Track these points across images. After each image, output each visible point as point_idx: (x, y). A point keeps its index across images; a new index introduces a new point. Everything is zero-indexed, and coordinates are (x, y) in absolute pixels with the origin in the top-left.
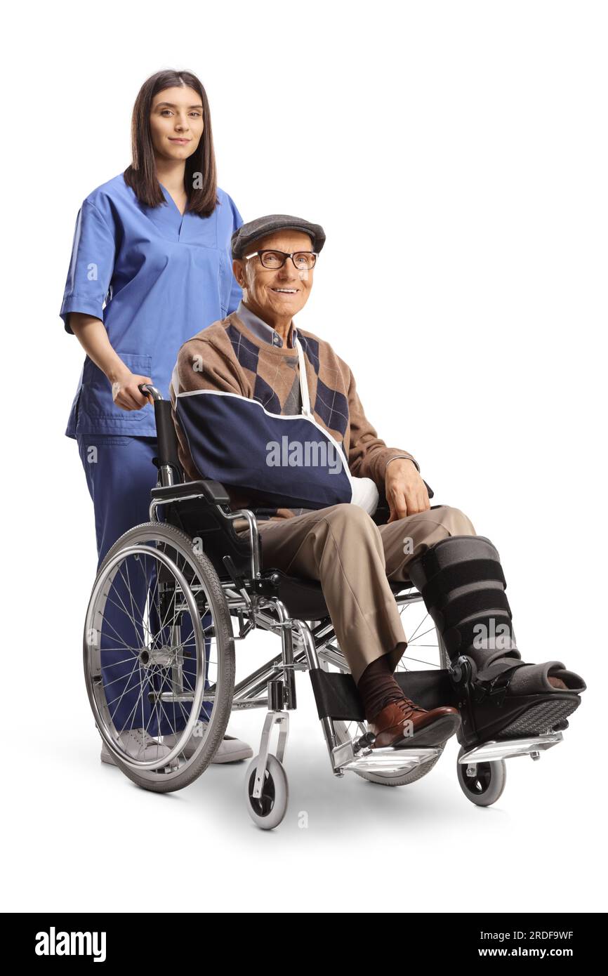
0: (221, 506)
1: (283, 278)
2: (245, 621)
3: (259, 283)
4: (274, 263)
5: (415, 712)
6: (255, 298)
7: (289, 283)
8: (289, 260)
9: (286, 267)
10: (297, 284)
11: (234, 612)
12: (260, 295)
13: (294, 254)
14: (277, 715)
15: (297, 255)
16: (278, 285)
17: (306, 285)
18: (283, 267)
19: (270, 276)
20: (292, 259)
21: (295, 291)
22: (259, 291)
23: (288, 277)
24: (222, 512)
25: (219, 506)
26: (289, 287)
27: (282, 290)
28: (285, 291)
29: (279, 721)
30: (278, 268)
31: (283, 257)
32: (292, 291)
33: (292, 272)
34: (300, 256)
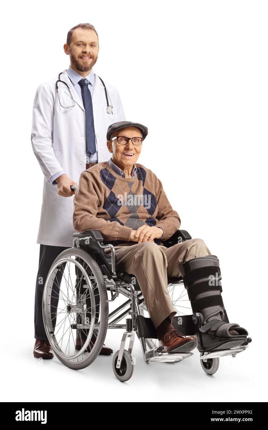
0: (100, 242)
1: (127, 149)
2: (114, 293)
3: (117, 151)
4: (124, 142)
5: (178, 338)
6: (116, 157)
7: (130, 151)
8: (130, 141)
9: (129, 143)
10: (134, 151)
11: (109, 289)
12: (118, 156)
13: (132, 138)
14: (129, 334)
15: (134, 139)
16: (125, 152)
17: (138, 152)
18: (127, 144)
19: (122, 148)
20: (132, 140)
21: (133, 155)
22: (117, 154)
23: (129, 148)
24: (100, 245)
25: (98, 242)
26: (130, 153)
27: (127, 154)
28: (128, 154)
29: (129, 336)
30: (125, 144)
31: (127, 140)
32: (131, 154)
33: (131, 146)
34: (135, 139)
